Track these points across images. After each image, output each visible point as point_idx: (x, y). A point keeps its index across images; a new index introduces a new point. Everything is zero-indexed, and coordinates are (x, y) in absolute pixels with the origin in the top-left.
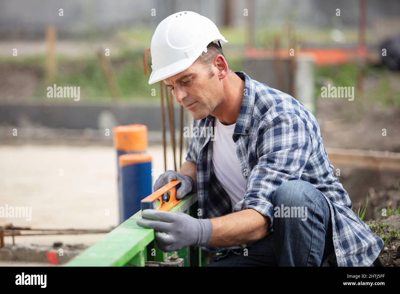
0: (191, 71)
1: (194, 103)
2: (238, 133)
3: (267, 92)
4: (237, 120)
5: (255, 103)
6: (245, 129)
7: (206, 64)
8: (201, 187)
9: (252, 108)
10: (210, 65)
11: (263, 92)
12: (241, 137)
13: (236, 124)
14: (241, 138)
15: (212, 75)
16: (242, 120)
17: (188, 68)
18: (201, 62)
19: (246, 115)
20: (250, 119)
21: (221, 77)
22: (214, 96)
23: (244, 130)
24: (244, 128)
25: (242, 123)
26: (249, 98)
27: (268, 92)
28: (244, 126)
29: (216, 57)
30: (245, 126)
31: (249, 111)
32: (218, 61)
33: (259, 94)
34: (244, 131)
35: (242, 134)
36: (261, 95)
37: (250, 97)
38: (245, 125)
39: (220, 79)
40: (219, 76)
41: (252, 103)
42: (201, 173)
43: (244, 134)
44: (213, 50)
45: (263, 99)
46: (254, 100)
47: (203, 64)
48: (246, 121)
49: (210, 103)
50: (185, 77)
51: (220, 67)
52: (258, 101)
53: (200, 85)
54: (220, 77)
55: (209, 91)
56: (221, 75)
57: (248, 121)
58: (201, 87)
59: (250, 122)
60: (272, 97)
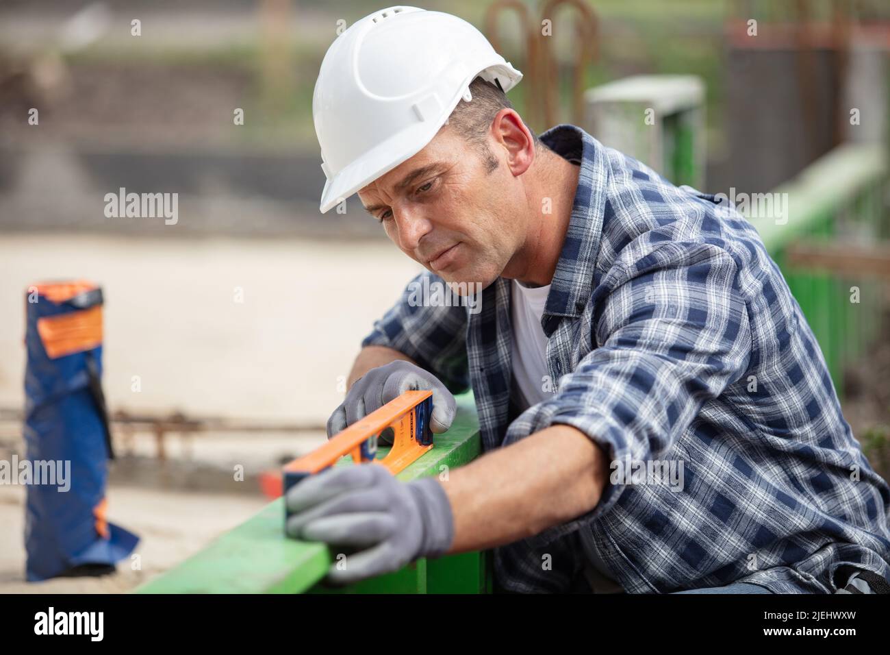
0: (435, 158)
1: (452, 247)
2: (555, 312)
3: (636, 197)
4: (555, 275)
5: (603, 230)
6: (574, 301)
7: (472, 137)
8: (493, 440)
9: (594, 242)
10: (483, 137)
11: (627, 198)
12: (564, 324)
13: (552, 286)
14: (563, 326)
15: (492, 164)
16: (567, 276)
17: (423, 150)
18: (457, 130)
19: (578, 263)
20: (588, 273)
21: (518, 170)
22: (502, 224)
23: (571, 304)
24: (573, 299)
25: (565, 285)
26: (587, 215)
27: (639, 196)
28: (574, 294)
29: (498, 115)
30: (576, 293)
31: (586, 252)
32: (503, 127)
33: (615, 202)
34: (574, 306)
35: (566, 315)
36: (620, 208)
37: (590, 214)
38: (575, 290)
39: (515, 175)
40: (512, 166)
41: (595, 229)
42: (486, 403)
43: (571, 315)
44: (486, 100)
45: (627, 219)
46: (602, 220)
47: (465, 137)
48: (578, 279)
49: (496, 243)
50: (419, 173)
51: (512, 143)
52: (613, 223)
53: (462, 194)
54: (512, 169)
55: (487, 209)
56: (518, 164)
57: (585, 279)
58: (466, 199)
59: (589, 281)
60: (649, 210)
